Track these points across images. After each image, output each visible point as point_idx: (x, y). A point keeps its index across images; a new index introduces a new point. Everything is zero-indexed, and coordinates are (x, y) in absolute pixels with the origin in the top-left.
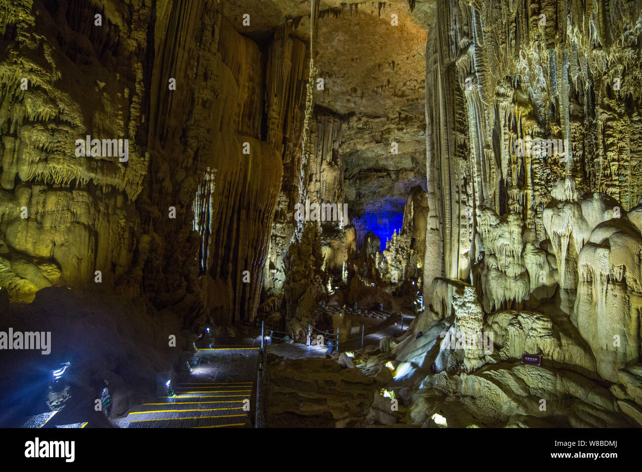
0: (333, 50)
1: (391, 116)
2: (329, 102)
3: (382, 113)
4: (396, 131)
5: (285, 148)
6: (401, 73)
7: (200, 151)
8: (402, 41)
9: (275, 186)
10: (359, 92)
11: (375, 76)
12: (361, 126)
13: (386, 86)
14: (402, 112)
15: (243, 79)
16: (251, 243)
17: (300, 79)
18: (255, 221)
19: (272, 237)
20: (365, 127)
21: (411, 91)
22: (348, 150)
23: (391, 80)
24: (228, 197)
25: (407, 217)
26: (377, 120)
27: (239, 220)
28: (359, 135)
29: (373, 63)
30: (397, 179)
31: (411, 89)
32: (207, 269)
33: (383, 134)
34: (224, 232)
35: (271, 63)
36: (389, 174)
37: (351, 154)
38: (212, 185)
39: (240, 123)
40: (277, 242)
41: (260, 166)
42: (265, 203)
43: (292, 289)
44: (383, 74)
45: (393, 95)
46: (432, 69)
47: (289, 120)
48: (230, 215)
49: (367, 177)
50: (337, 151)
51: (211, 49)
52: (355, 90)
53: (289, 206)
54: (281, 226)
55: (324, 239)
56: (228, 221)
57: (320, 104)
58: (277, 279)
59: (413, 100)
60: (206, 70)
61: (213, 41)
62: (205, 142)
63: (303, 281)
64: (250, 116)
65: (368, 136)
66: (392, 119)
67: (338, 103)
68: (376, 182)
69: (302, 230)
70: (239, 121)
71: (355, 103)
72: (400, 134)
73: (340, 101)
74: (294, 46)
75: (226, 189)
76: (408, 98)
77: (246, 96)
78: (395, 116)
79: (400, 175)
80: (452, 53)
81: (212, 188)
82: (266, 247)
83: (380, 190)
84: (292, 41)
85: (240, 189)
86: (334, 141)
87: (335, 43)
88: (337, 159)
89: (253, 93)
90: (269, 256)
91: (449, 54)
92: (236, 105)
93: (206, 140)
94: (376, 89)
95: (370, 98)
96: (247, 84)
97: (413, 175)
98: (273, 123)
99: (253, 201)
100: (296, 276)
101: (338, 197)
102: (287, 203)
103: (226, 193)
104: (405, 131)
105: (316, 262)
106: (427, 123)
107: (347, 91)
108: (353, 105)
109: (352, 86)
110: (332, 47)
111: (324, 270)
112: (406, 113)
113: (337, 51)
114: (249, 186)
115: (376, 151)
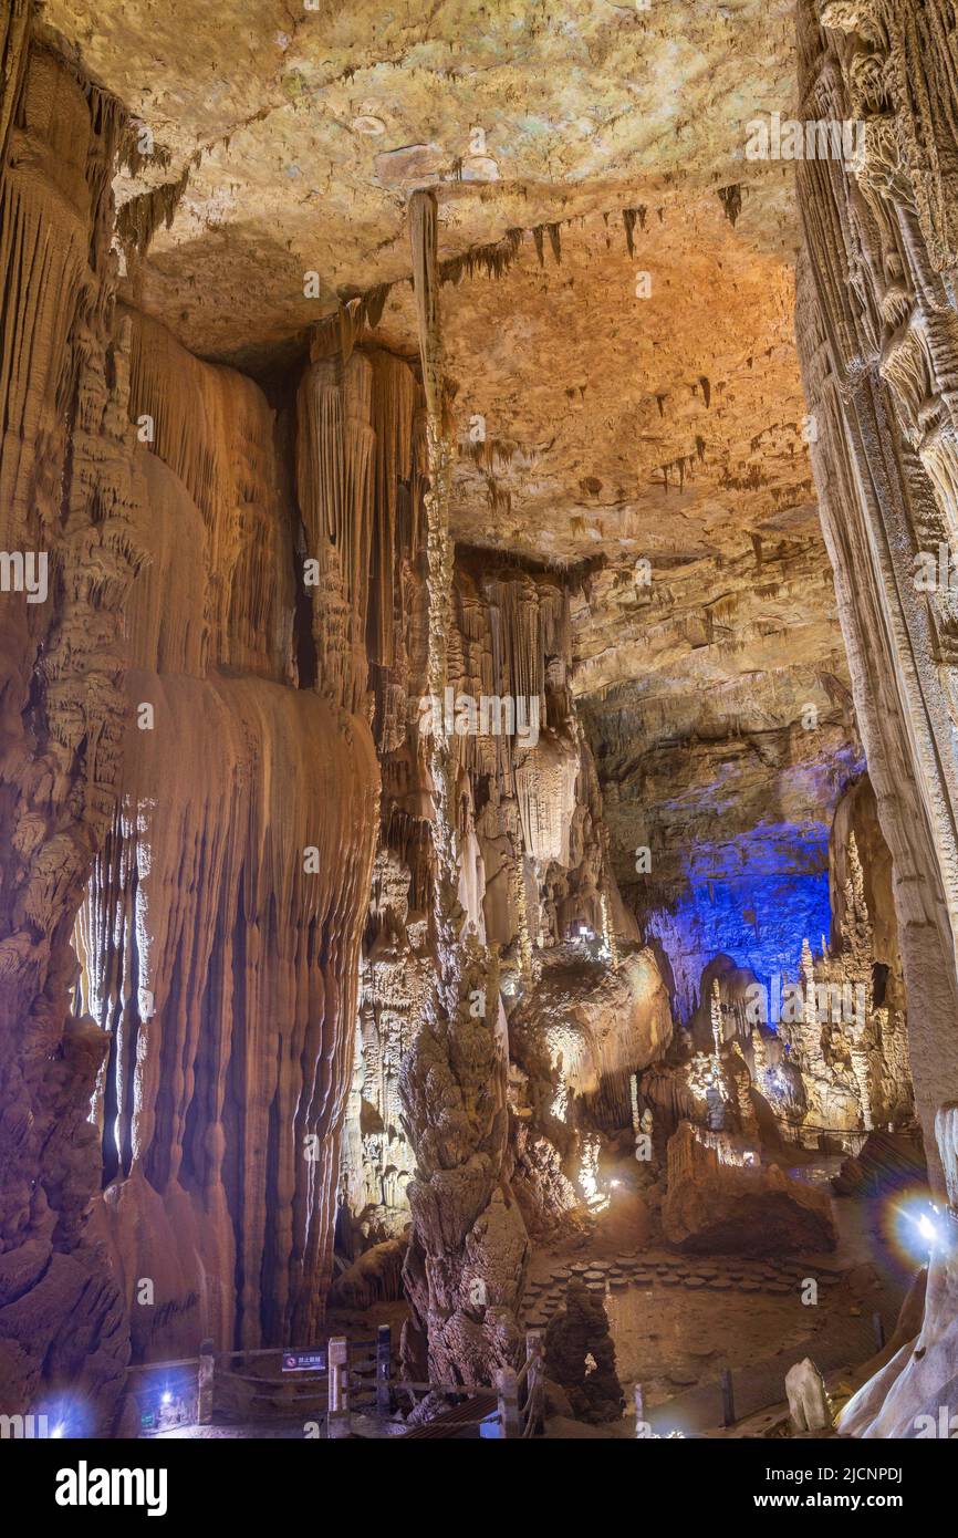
0: (503, 373)
1: (729, 551)
2: (516, 532)
3: (695, 545)
4: (756, 600)
5: (379, 704)
6: (737, 412)
7: (91, 749)
8: (721, 313)
9: (357, 834)
10: (608, 491)
11: (653, 434)
12: (631, 597)
13: (692, 459)
14: (764, 534)
15: (224, 496)
16: (287, 1042)
17: (406, 476)
18: (297, 961)
19: (362, 1013)
20: (647, 599)
21: (781, 463)
22: (602, 682)
23: (707, 437)
24: (197, 888)
25: (841, 888)
26: (683, 571)
27: (240, 963)
28: (632, 627)
29: (638, 395)
30: (785, 762)
31: (781, 456)
32: (135, 1155)
33: (709, 614)
34: (189, 1009)
35: (309, 440)
36: (753, 746)
37: (612, 695)
38: (140, 852)
39: (226, 640)
40: (383, 1028)
41: (300, 768)
42: (328, 893)
43: (438, 1197)
44: (676, 423)
45: (721, 484)
46: (823, 391)
47: (385, 609)
48: (210, 950)
49: (678, 765)
50: (565, 689)
51: (108, 426)
52: (593, 486)
53: (412, 896)
54: (392, 968)
55: (549, 1003)
56: (203, 971)
57: (488, 543)
58: (391, 1169)
59: (793, 491)
60: (96, 489)
61: (110, 400)
62: (107, 715)
63: (477, 1162)
64: (257, 613)
65: (659, 628)
66: (734, 562)
67: (544, 534)
68: (712, 779)
69: (458, 977)
70: (220, 634)
71: (600, 526)
72: (769, 605)
73: (549, 525)
74: (374, 379)
75: (189, 863)
76: (775, 485)
77: (238, 550)
78: (743, 550)
79: (794, 743)
80: (865, 340)
81: (140, 863)
82: (341, 1050)
83: (731, 802)
84: (366, 362)
85: (238, 857)
86: (548, 659)
87: (506, 349)
88: (567, 716)
89: (261, 538)
90: (357, 1083)
91: (856, 344)
92: (206, 582)
93: (111, 711)
94: (660, 472)
95: (646, 503)
96: (238, 512)
97: (839, 737)
98: (333, 629)
99: (284, 895)
100: (449, 1144)
101: (587, 846)
102: (405, 888)
103: (191, 874)
104: (783, 593)
105: (530, 1087)
106: (835, 566)
107: (569, 494)
108: (594, 534)
109: (582, 473)
110: (499, 363)
111: (562, 1117)
112: (778, 536)
113: (515, 373)
114: (269, 843)
115: (695, 673)
